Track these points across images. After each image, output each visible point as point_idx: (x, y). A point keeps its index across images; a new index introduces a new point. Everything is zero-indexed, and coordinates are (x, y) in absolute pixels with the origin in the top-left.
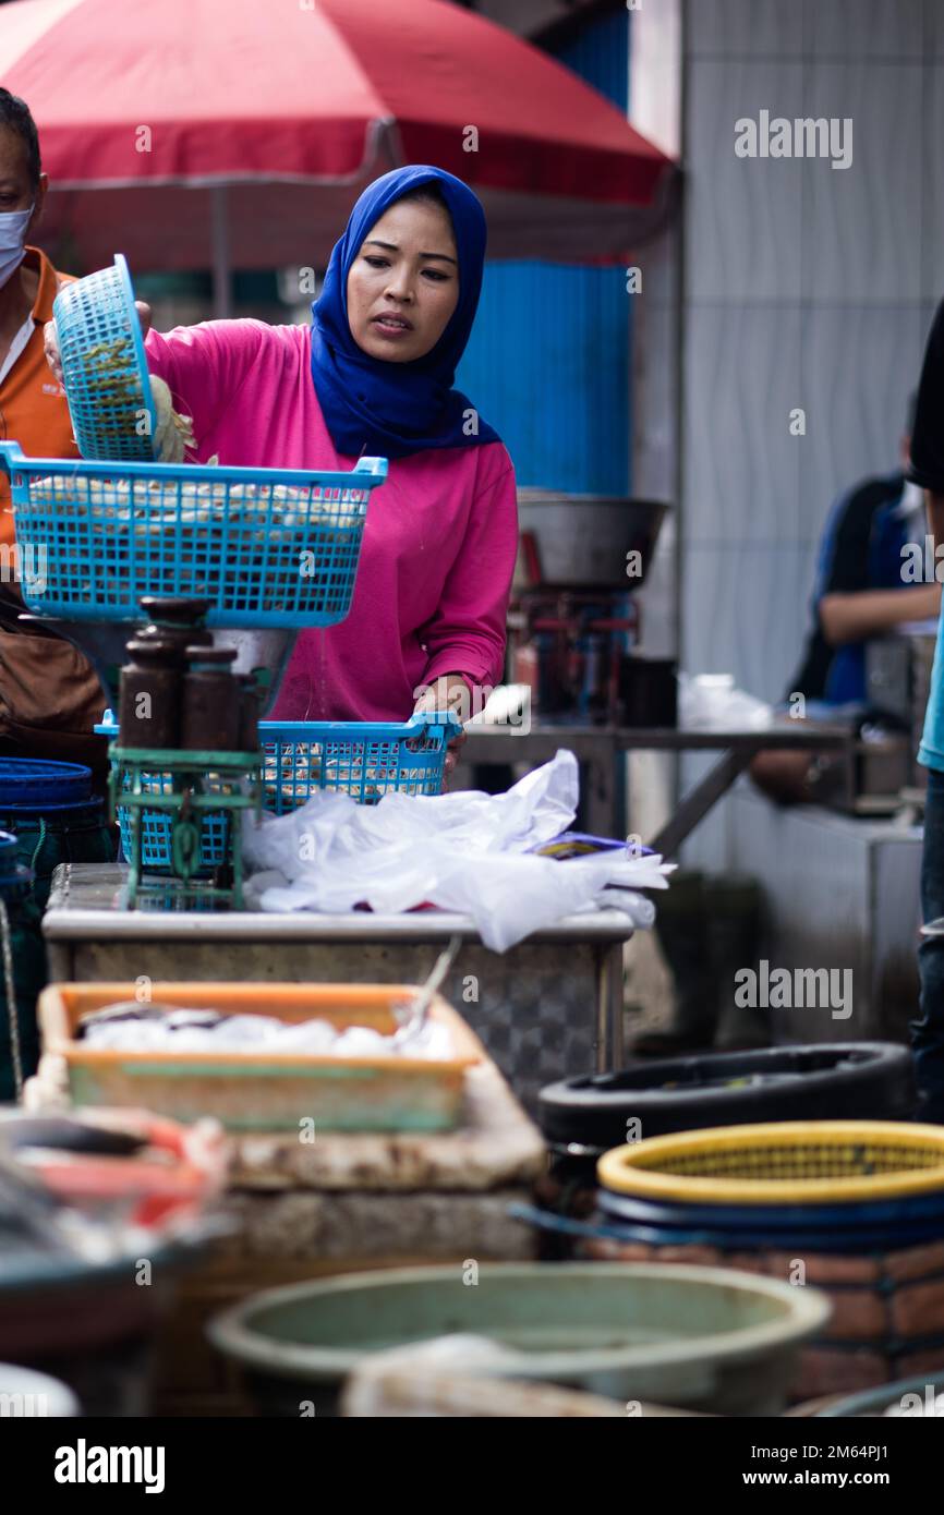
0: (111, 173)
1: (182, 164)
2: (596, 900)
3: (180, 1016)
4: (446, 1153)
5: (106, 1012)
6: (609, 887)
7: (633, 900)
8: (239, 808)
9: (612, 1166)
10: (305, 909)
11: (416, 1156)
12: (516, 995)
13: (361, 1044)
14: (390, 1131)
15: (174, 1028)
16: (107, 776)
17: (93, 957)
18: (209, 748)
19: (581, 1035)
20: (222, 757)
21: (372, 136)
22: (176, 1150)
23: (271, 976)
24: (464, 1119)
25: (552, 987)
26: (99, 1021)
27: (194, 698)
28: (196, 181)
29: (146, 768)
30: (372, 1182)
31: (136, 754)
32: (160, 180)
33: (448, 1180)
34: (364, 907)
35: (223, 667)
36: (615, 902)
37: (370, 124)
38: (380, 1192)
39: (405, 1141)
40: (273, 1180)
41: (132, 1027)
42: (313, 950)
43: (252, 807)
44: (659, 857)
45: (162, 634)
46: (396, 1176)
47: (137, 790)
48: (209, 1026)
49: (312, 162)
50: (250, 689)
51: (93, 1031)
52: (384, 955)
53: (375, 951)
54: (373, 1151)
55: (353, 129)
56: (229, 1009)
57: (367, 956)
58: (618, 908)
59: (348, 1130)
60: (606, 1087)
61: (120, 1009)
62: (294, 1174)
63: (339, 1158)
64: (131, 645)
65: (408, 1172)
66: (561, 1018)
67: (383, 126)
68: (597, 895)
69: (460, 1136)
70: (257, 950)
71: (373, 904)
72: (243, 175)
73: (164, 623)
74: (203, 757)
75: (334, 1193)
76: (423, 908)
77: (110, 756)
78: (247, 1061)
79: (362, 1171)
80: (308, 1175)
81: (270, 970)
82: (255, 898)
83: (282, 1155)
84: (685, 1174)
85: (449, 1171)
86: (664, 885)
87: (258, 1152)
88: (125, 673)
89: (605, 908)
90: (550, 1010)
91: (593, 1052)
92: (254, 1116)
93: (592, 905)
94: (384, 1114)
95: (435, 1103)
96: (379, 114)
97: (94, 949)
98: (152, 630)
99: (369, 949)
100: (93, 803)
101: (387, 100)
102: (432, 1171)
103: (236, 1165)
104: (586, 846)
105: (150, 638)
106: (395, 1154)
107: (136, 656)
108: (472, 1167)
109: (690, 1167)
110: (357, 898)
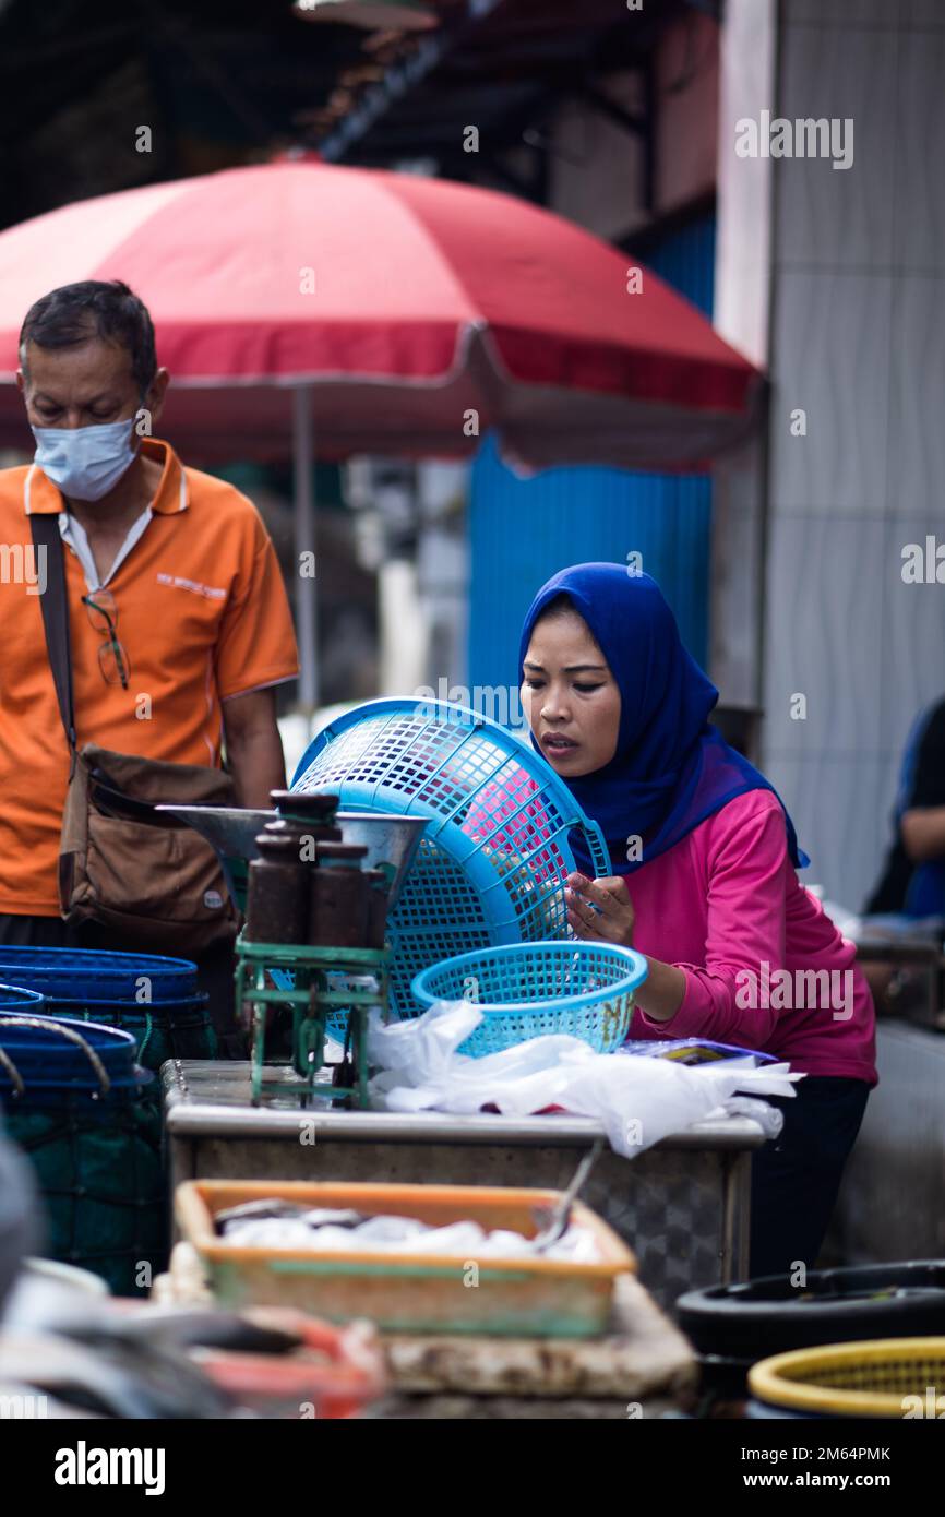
0: (201, 371)
1: (272, 363)
2: (726, 1106)
3: (318, 1215)
4: (597, 1360)
5: (241, 1209)
6: (738, 1094)
7: (762, 1108)
8: (365, 1006)
9: (763, 1376)
10: (431, 1109)
11: (567, 1362)
12: (642, 1202)
13: (507, 1247)
14: (540, 1336)
15: (316, 1227)
16: (233, 970)
17: (215, 1153)
18: (337, 944)
19: (707, 1244)
20: (350, 954)
21: (463, 339)
22: (332, 1351)
23: (395, 1177)
24: (612, 1327)
25: (677, 1194)
26: (237, 1218)
27: (324, 893)
28: (286, 379)
29: (268, 963)
30: (523, 1388)
31: (261, 949)
32: (250, 379)
33: (599, 1388)
34: (491, 1109)
35: (353, 863)
36: (745, 1110)
37: (460, 329)
38: (530, 1398)
39: (555, 1346)
40: (424, 1384)
41: (271, 1225)
42: (437, 1151)
43: (378, 1005)
44: (787, 1065)
45: (293, 828)
46: (546, 1382)
47: (261, 985)
48: (348, 1225)
49: (402, 365)
50: (377, 885)
51: (230, 1226)
52: (510, 1158)
53: (501, 1154)
54: (523, 1356)
55: (444, 332)
56: (368, 1210)
57: (492, 1159)
58: (747, 1116)
59: (497, 1335)
60: (742, 1297)
61: (256, 1206)
62: (444, 1378)
63: (489, 1361)
64: (261, 839)
65: (559, 1376)
66: (687, 1227)
67: (475, 330)
68: (727, 1102)
69: (610, 1343)
70: (381, 1149)
71: (501, 1106)
72: (332, 375)
73: (293, 817)
74: (331, 953)
75: (483, 1397)
76: (550, 1110)
77: (237, 950)
78: (394, 1262)
79: (512, 1375)
80: (457, 1379)
81: (394, 1170)
82: (381, 1097)
83: (431, 1358)
84: (834, 1386)
85: (602, 1377)
86: (792, 1093)
87: (408, 1353)
88: (255, 867)
89: (735, 1115)
90: (677, 1218)
91: (719, 1261)
92: (402, 1316)
93: (720, 1111)
94: (533, 1319)
95: (585, 1307)
96: (470, 319)
97: (217, 1144)
98: (280, 824)
99: (495, 1152)
100: (198, 999)
101: (479, 303)
102: (584, 1377)
103: (390, 1368)
104: (710, 1052)
105: (278, 832)
106: (546, 1359)
107: (266, 850)
108: (623, 1374)
109: (839, 1379)
110: (486, 1100)
